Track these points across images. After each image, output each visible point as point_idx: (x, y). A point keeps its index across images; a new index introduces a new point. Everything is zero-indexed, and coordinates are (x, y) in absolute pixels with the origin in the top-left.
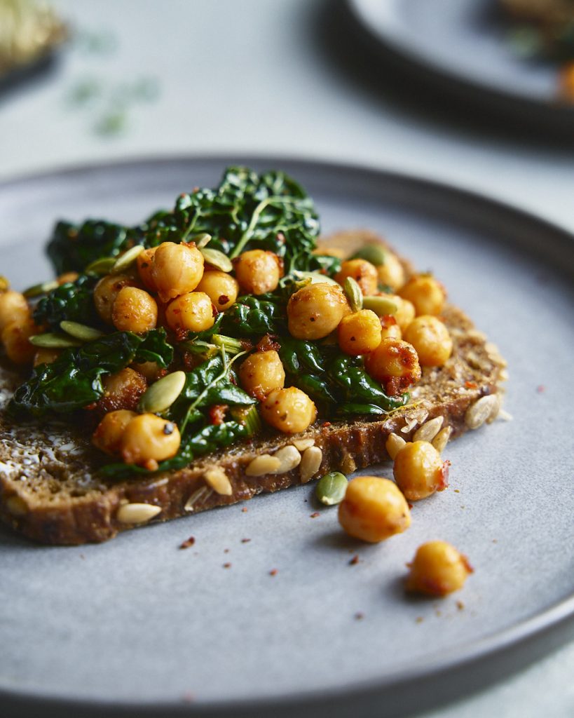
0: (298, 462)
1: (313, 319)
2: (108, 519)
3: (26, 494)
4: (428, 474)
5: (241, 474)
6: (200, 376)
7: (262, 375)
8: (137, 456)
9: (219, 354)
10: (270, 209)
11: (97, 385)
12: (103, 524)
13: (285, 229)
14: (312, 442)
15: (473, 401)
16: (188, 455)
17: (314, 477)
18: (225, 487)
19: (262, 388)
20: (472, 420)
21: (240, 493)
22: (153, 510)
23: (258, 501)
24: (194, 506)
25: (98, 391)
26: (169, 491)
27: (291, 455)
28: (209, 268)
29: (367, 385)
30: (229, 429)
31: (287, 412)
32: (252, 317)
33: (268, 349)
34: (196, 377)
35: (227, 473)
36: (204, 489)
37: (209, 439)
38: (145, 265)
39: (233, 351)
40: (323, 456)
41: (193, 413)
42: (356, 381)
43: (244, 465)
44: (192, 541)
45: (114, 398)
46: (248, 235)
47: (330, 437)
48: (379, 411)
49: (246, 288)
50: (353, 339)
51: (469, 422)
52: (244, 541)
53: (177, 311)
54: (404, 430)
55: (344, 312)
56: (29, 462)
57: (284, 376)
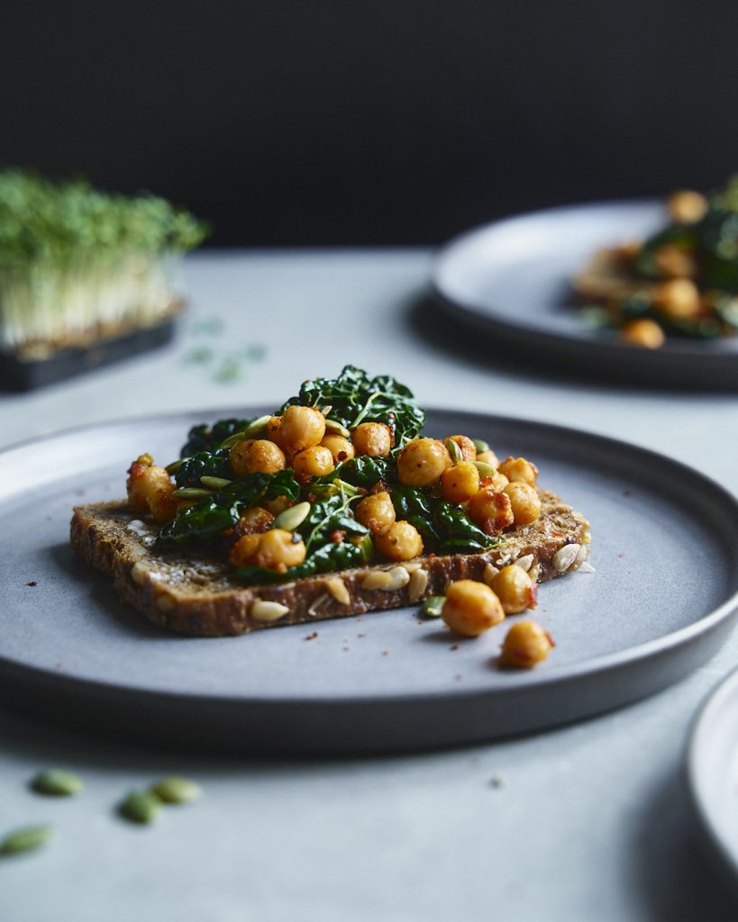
0: (407, 581)
1: (419, 466)
2: (243, 613)
3: (174, 592)
4: (519, 591)
5: (357, 588)
6: (322, 507)
7: (376, 511)
8: (269, 560)
9: (339, 494)
10: (381, 399)
11: (234, 511)
12: (239, 619)
13: (396, 412)
14: (420, 566)
15: (559, 546)
16: (313, 565)
17: (421, 598)
18: (345, 597)
19: (375, 521)
20: (559, 562)
21: (356, 605)
22: (281, 609)
23: (371, 616)
24: (316, 610)
25: (234, 517)
26: (296, 595)
27: (402, 573)
28: (330, 432)
29: (466, 523)
30: (347, 550)
31: (398, 538)
32: (368, 468)
33: (380, 490)
34: (318, 507)
35: (345, 584)
36: (326, 596)
37: (331, 553)
38: (275, 428)
39: (350, 494)
40: (429, 580)
41: (315, 536)
42: (457, 520)
43: (360, 579)
44: (315, 635)
45: (249, 527)
46: (364, 414)
47: (435, 563)
48: (477, 546)
49: (361, 450)
50: (454, 485)
51: (555, 565)
52: (360, 636)
53: (304, 459)
54: (499, 562)
55: (447, 463)
56: (174, 574)
57: (395, 515)
